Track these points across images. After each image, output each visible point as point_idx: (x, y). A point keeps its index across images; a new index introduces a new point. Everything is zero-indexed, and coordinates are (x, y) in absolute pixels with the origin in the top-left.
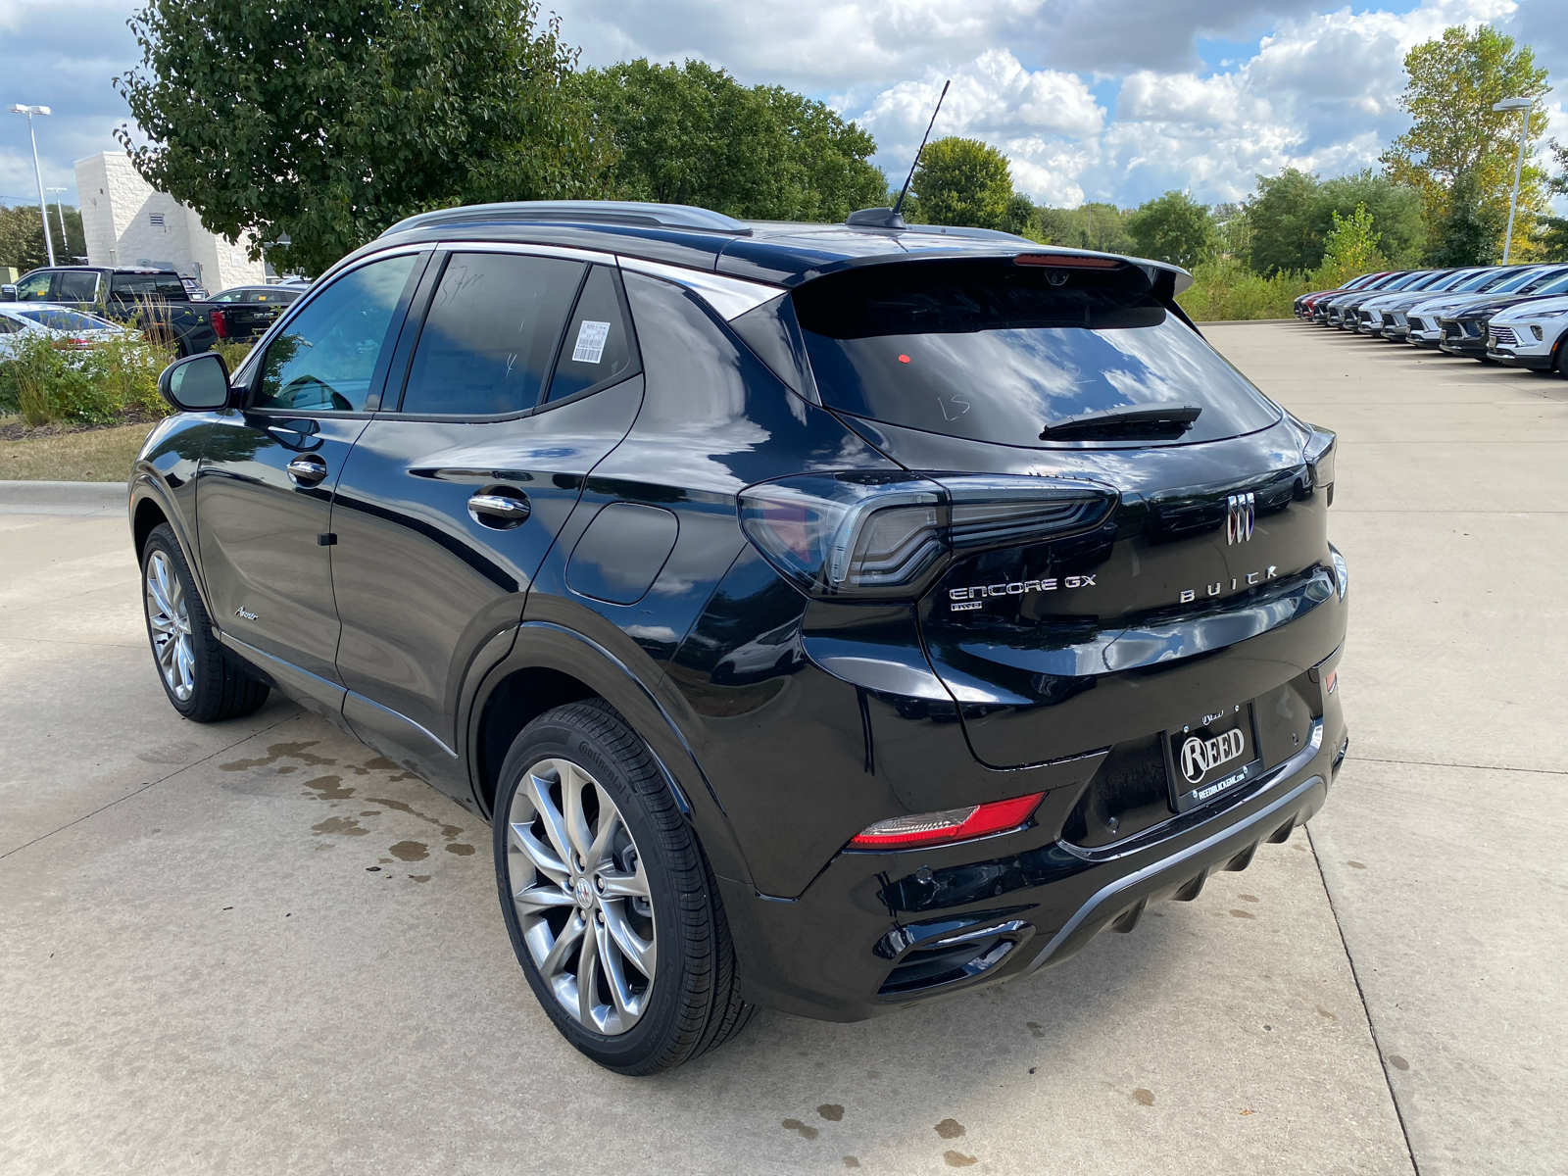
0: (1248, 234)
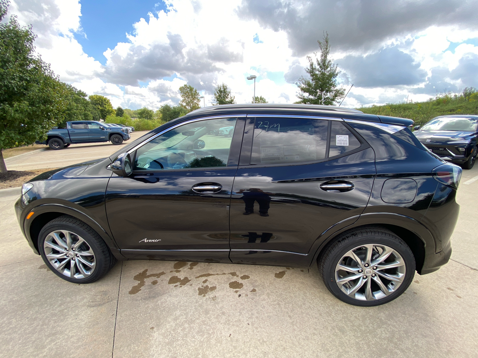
0: (161, 115)
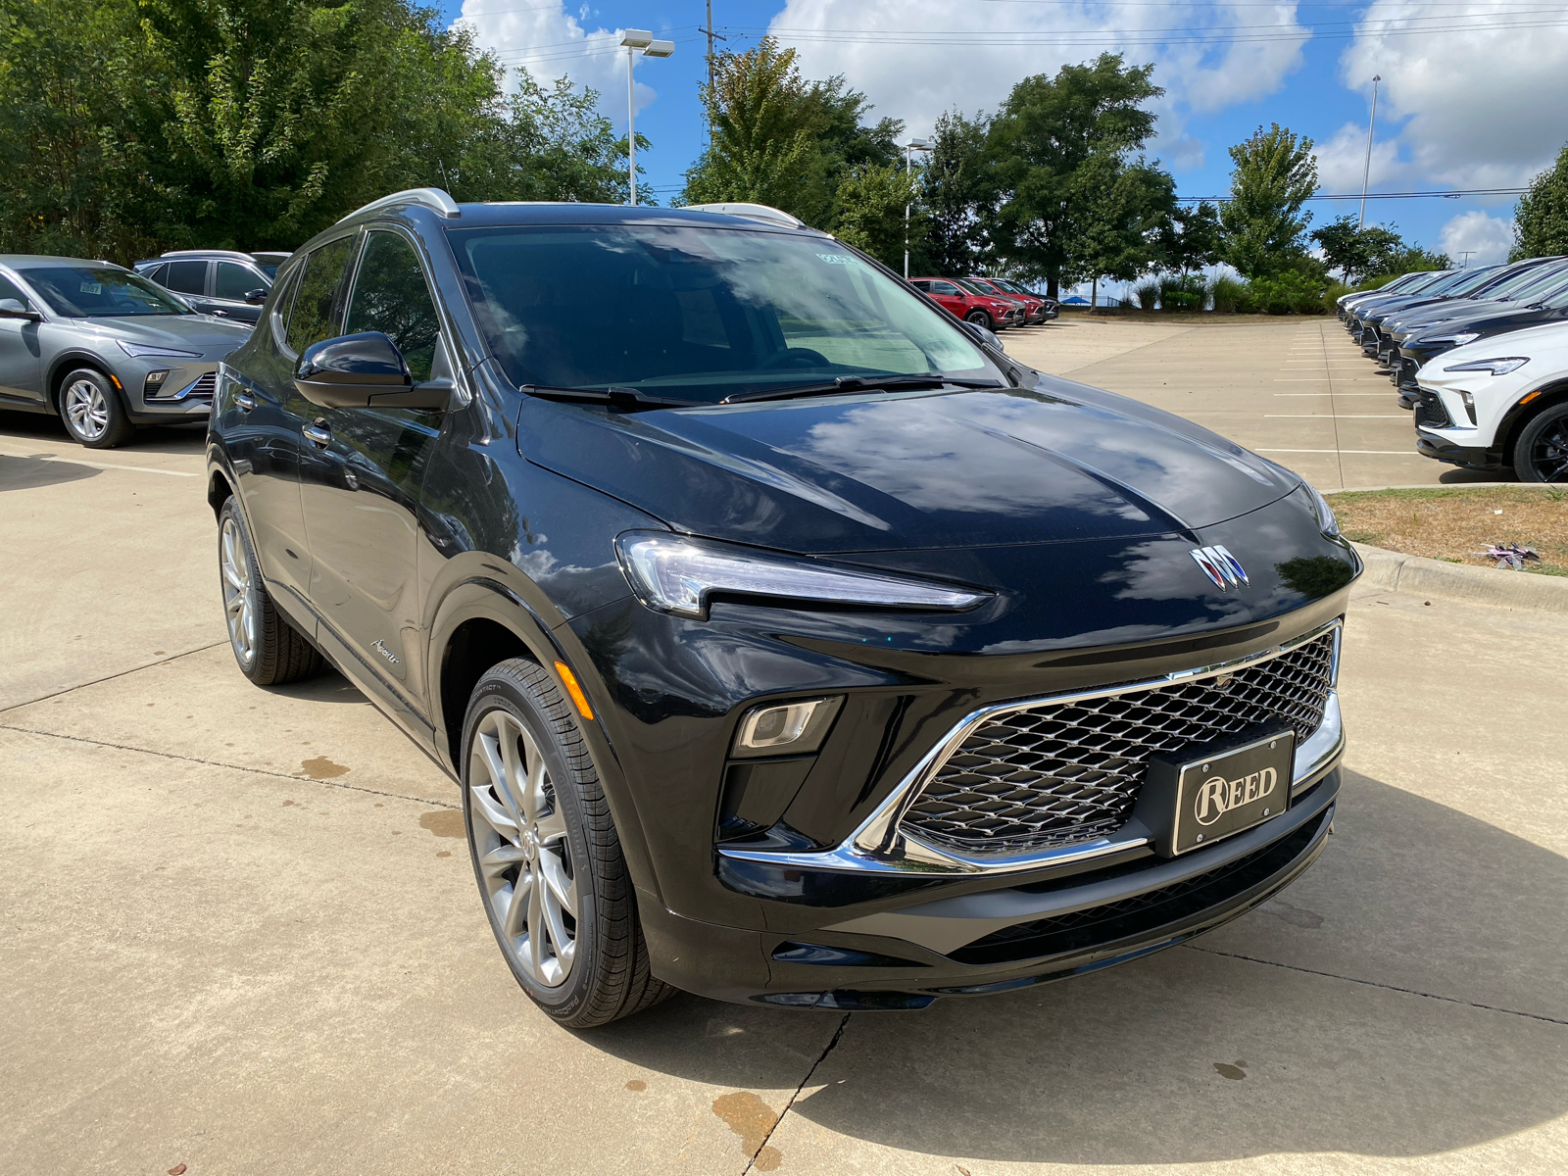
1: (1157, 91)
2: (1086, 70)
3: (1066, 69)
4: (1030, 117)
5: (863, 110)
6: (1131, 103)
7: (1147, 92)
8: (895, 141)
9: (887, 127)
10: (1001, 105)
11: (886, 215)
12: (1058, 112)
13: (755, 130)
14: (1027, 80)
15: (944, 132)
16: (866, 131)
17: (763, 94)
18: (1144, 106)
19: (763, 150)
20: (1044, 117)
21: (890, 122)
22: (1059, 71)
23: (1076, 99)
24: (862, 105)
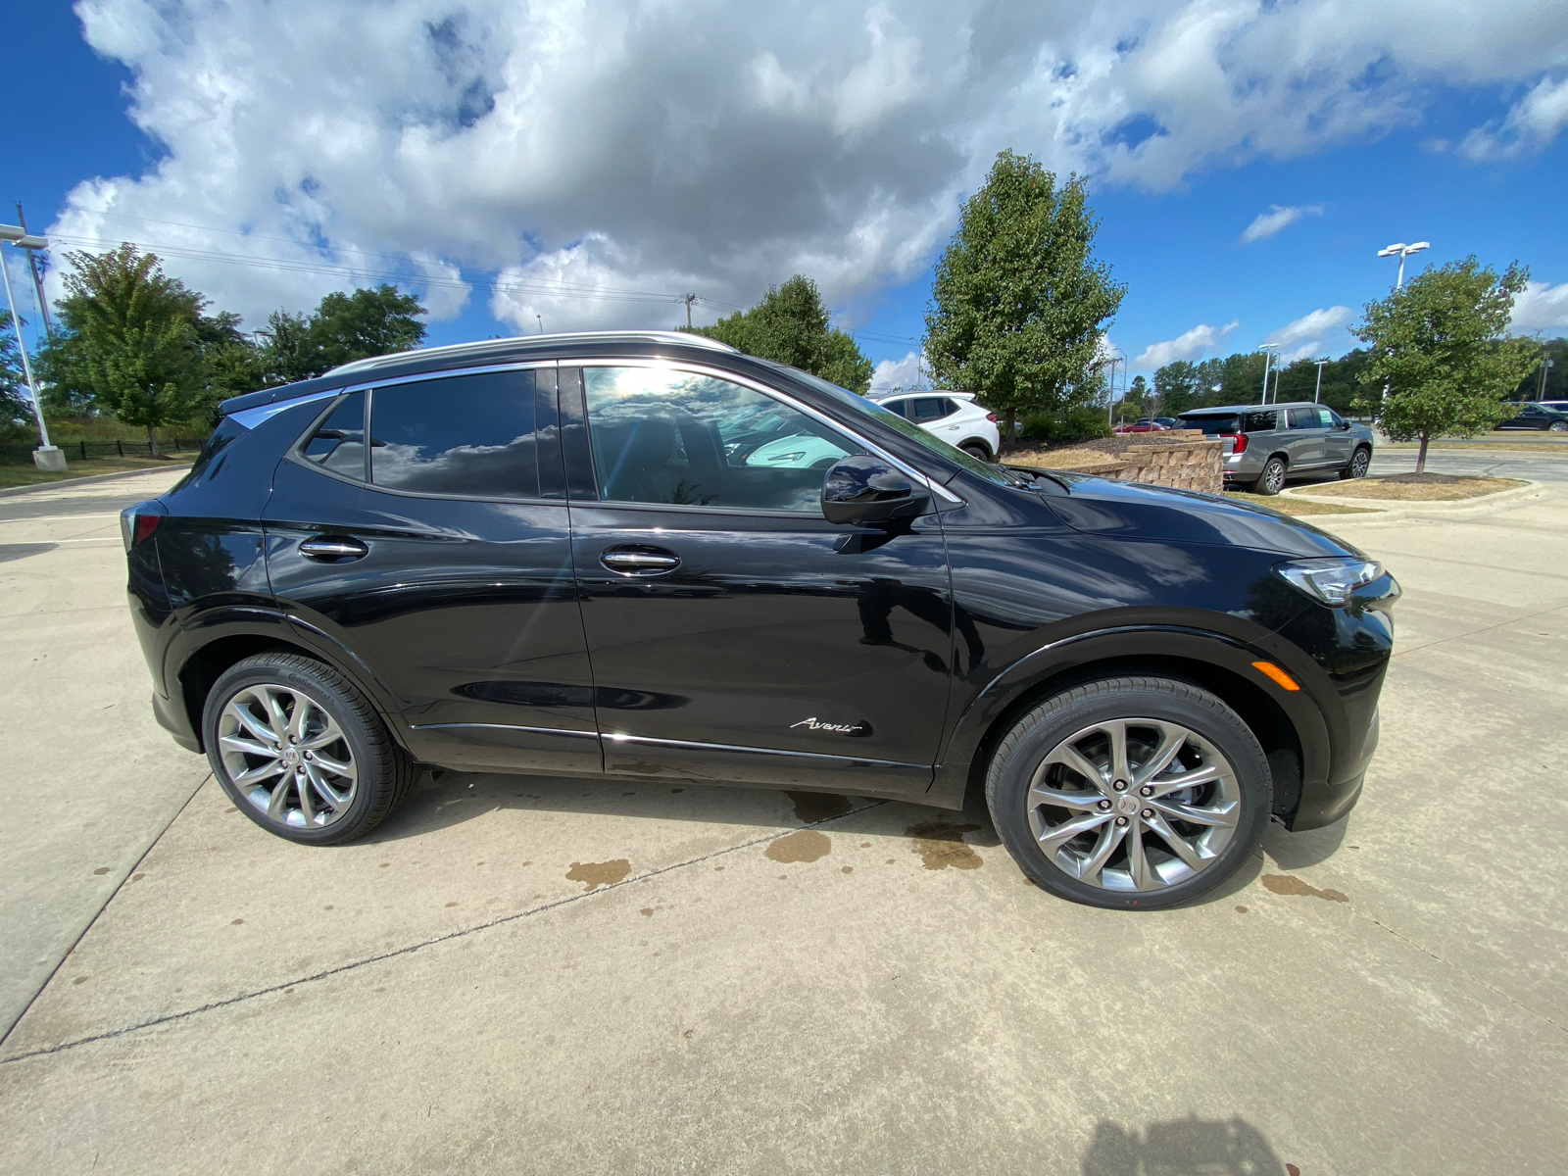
1: (424, 311)
2: (374, 294)
3: (360, 291)
4: (343, 320)
5: (204, 305)
6: (408, 316)
7: (417, 311)
8: (236, 328)
9: (227, 318)
10: (316, 310)
11: (251, 379)
12: (361, 318)
13: (130, 313)
14: (331, 295)
15: (277, 325)
16: (209, 320)
17: (131, 286)
18: (418, 318)
19: (142, 328)
20: (352, 320)
21: (229, 315)
22: (354, 292)
23: (371, 311)
24: (200, 303)
